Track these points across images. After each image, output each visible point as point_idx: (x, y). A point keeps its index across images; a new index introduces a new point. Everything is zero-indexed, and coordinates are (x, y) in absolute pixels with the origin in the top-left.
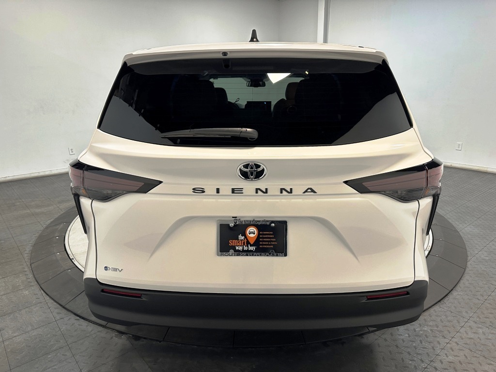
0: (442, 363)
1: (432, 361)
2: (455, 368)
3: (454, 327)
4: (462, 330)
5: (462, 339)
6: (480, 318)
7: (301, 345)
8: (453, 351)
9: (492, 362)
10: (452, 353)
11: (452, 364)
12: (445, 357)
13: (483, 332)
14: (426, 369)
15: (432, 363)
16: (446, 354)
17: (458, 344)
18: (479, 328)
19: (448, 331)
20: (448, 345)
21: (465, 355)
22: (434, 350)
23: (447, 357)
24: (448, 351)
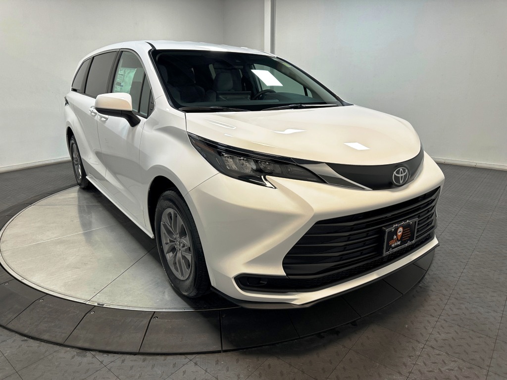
0: (437, 341)
1: (427, 341)
2: (450, 345)
3: (439, 305)
4: (447, 307)
5: (449, 316)
6: (459, 294)
7: (295, 340)
8: (443, 328)
9: (481, 335)
10: (443, 330)
11: (447, 341)
12: (438, 335)
13: (466, 307)
14: (424, 350)
15: (428, 343)
16: (438, 332)
17: (446, 321)
18: (461, 304)
19: (434, 309)
20: (438, 323)
21: (455, 331)
22: (426, 329)
23: (440, 334)
24: (439, 329)
